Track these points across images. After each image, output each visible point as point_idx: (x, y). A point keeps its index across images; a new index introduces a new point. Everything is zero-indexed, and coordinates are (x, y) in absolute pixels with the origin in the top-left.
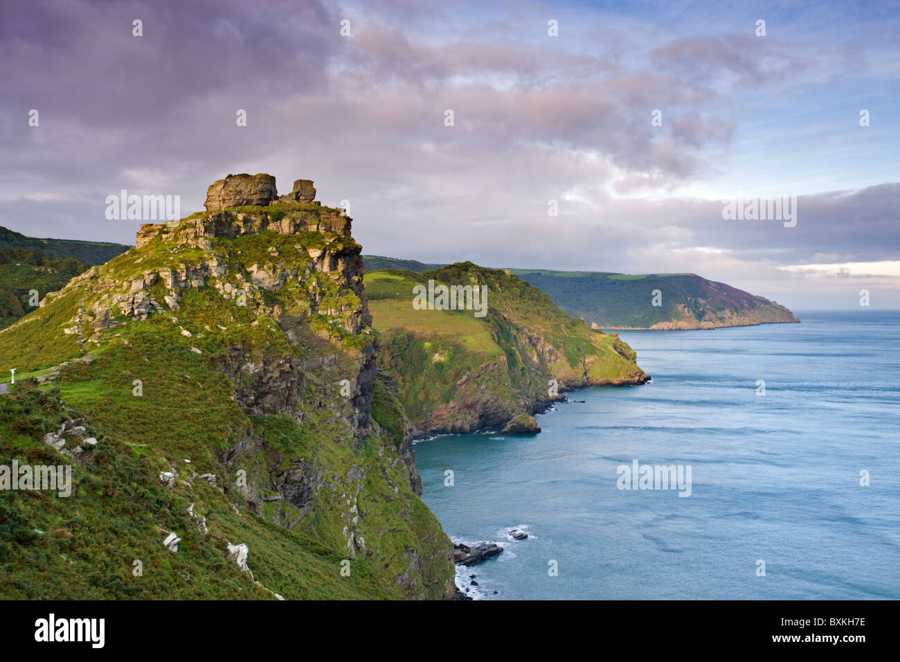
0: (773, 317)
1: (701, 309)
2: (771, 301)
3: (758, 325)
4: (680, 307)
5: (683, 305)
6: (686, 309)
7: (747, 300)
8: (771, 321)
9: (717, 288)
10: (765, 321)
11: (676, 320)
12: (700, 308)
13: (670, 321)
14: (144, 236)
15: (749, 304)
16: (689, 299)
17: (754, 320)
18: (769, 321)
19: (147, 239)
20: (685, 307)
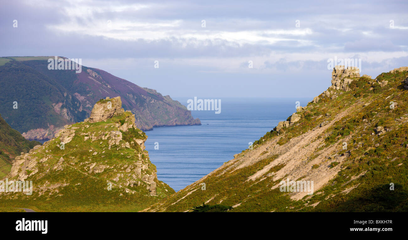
0: (167, 118)
1: (81, 110)
2: (163, 95)
3: (151, 130)
4: (57, 107)
5: (61, 104)
6: (65, 110)
7: (134, 94)
8: (164, 123)
9: (98, 79)
10: (157, 124)
11: (52, 126)
12: (79, 107)
13: (46, 128)
14: (69, 137)
15: (136, 100)
16: (65, 95)
17: (146, 124)
18: (162, 124)
19: (69, 138)
20: (62, 107)
